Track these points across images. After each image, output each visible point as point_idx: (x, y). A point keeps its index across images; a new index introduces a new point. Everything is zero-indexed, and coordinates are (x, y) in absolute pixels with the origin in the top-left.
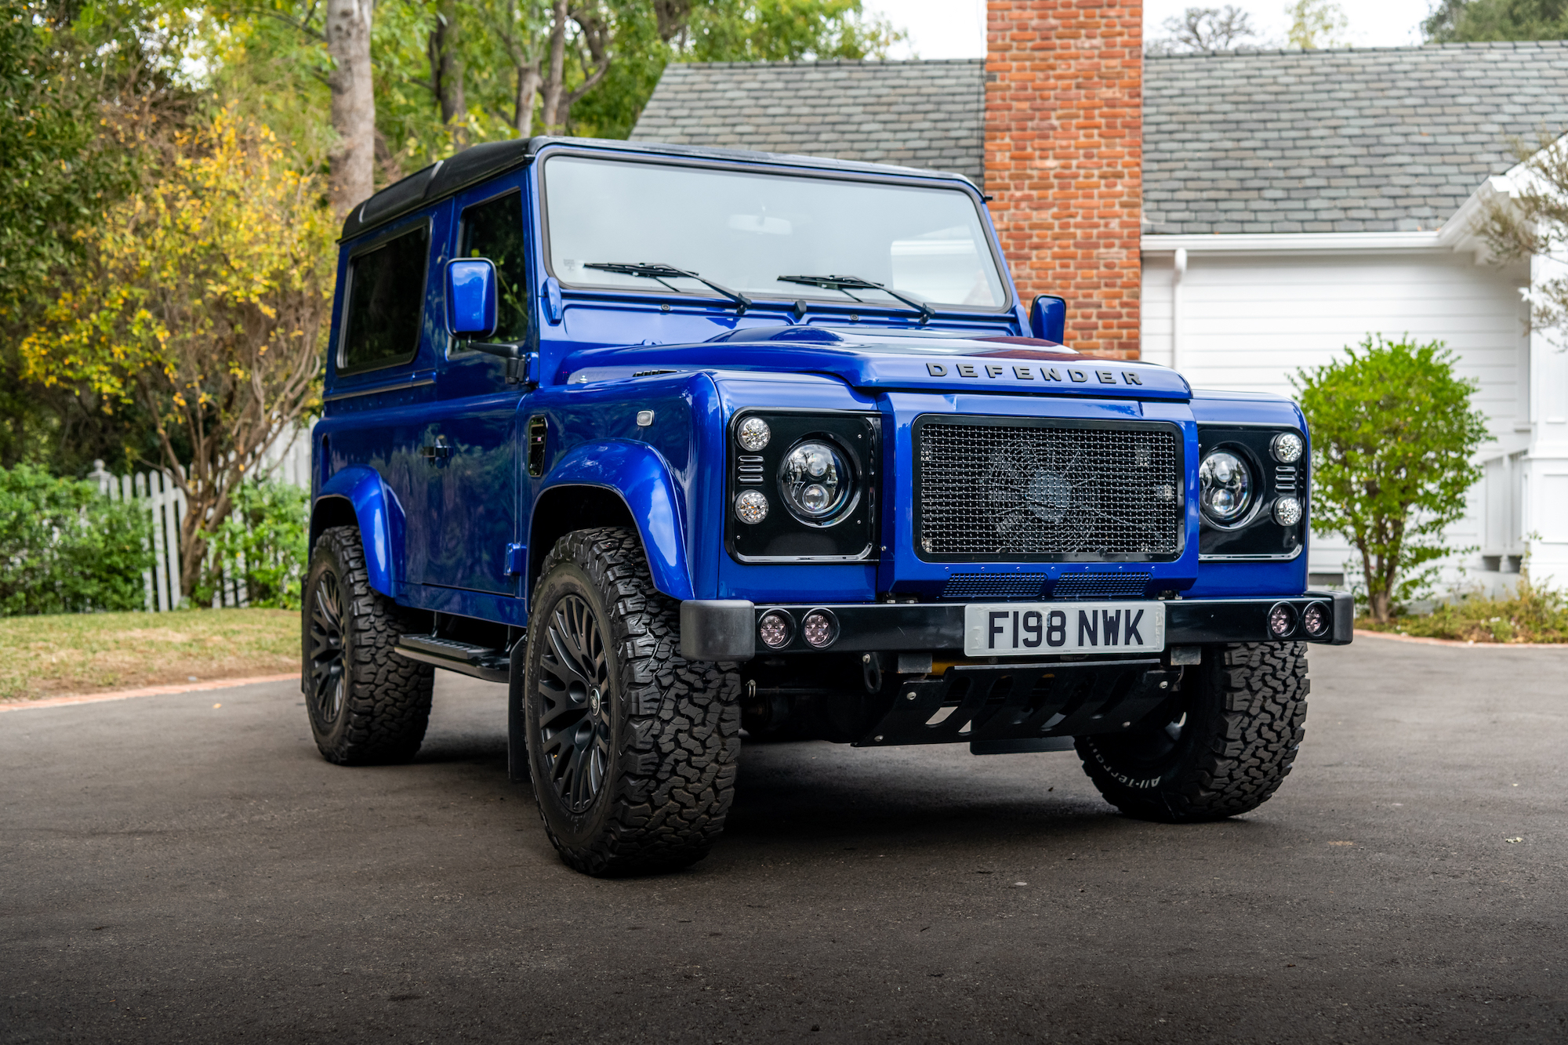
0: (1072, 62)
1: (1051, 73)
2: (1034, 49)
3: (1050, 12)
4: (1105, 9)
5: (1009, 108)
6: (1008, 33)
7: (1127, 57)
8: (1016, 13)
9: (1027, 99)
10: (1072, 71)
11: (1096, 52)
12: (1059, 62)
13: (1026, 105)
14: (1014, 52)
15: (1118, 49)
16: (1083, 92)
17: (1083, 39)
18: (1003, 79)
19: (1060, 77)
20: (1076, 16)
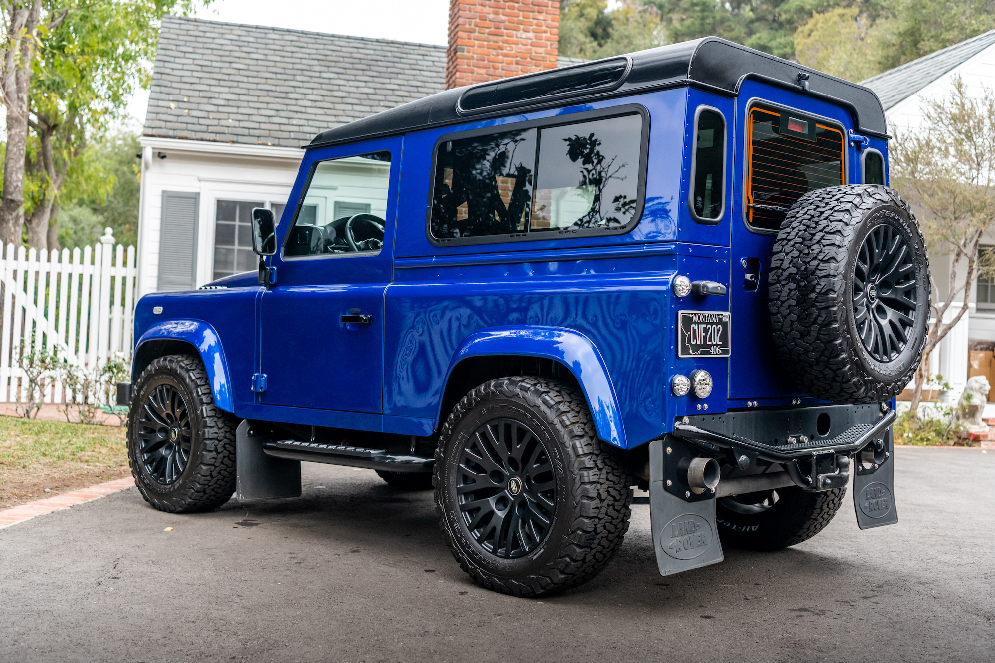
0: (514, 46)
1: (500, 51)
2: (489, 34)
3: (501, 11)
4: (536, 14)
5: (472, 72)
6: (473, 21)
7: (549, 48)
8: (479, 8)
9: (484, 67)
10: (514, 52)
11: (530, 42)
12: (506, 45)
13: (483, 71)
14: (477, 34)
15: (543, 41)
16: (520, 67)
17: (522, 32)
18: (468, 52)
19: (506, 55)
20: (518, 17)
